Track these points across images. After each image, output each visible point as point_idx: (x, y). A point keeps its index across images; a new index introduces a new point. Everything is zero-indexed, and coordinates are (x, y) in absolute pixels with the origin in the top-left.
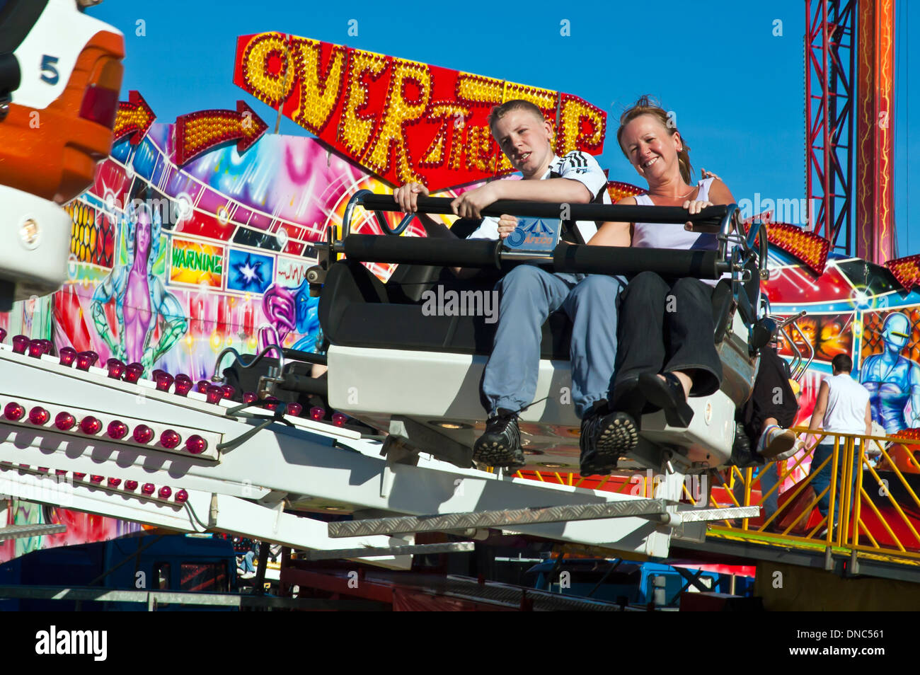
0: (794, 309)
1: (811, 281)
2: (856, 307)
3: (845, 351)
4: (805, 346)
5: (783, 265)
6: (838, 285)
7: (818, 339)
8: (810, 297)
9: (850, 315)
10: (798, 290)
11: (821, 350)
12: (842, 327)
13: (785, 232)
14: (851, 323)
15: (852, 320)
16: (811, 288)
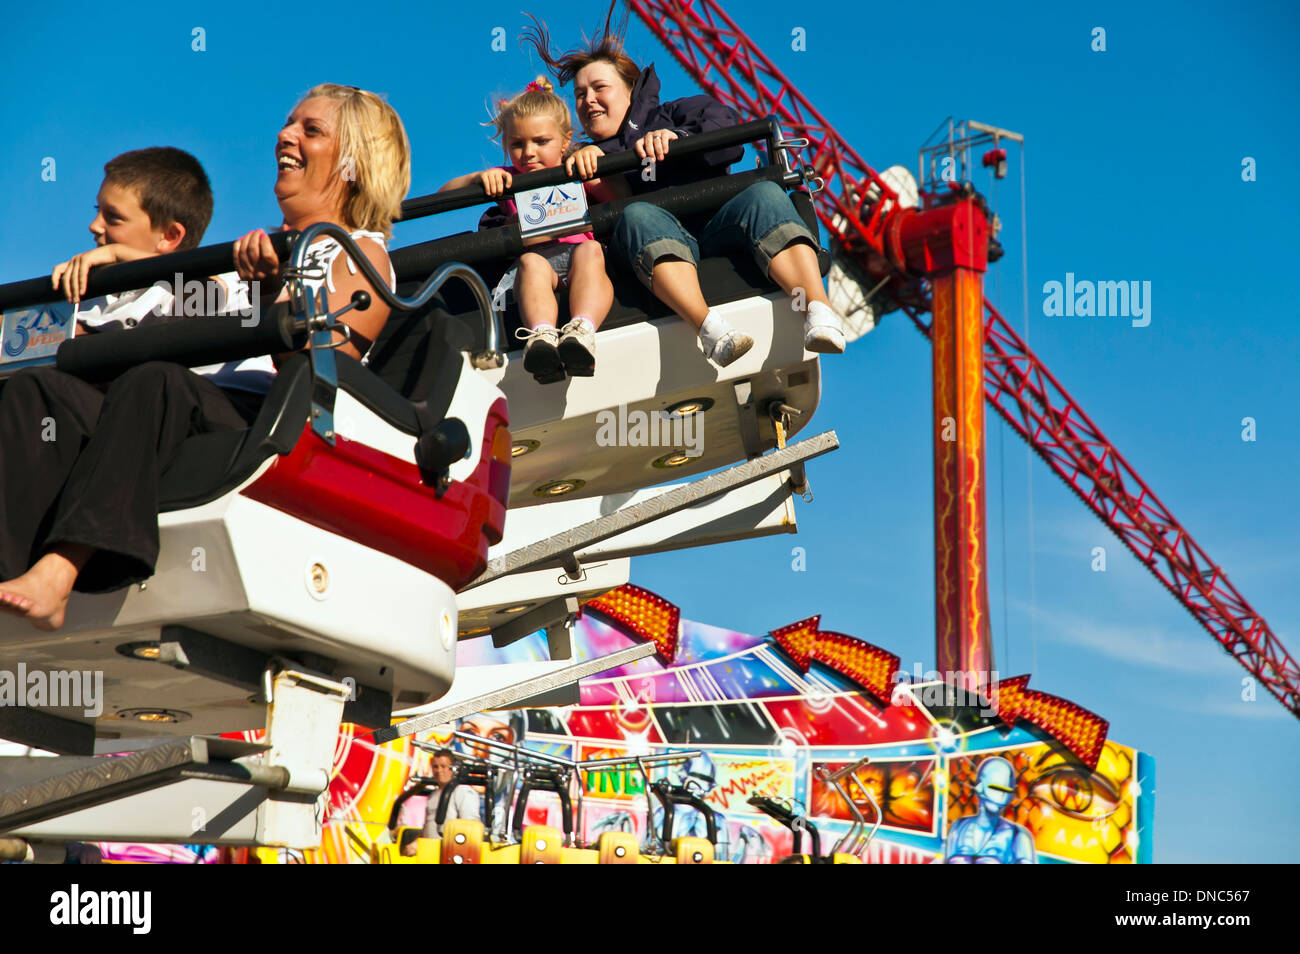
0: (852, 754)
1: (875, 713)
2: (938, 750)
3: (925, 812)
4: (868, 806)
5: (835, 692)
6: (913, 720)
7: (886, 797)
8: (873, 736)
9: (928, 762)
10: (855, 727)
11: (891, 812)
12: (919, 778)
13: (837, 646)
14: (932, 773)
15: (933, 768)
16: (875, 724)
